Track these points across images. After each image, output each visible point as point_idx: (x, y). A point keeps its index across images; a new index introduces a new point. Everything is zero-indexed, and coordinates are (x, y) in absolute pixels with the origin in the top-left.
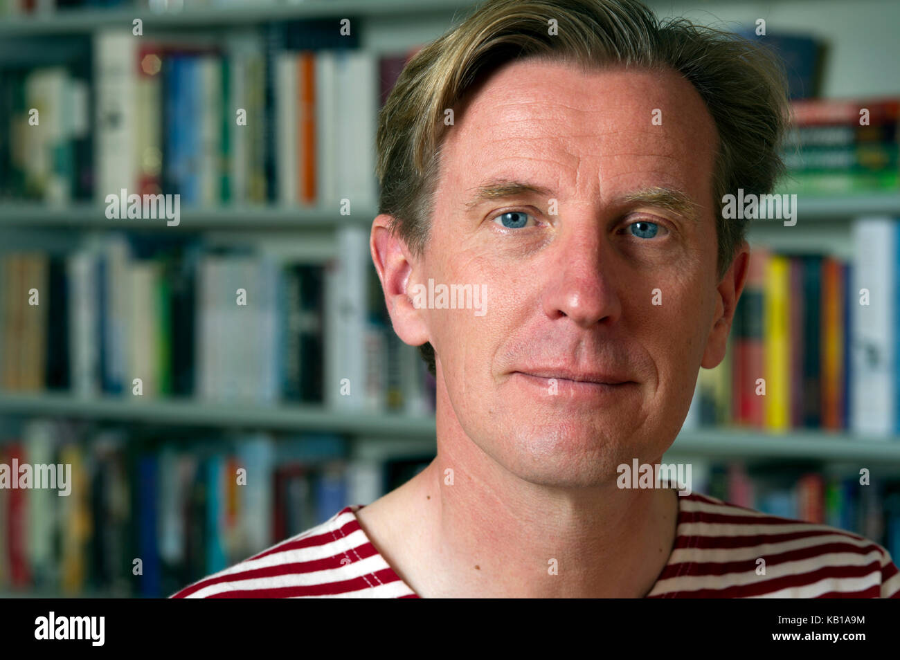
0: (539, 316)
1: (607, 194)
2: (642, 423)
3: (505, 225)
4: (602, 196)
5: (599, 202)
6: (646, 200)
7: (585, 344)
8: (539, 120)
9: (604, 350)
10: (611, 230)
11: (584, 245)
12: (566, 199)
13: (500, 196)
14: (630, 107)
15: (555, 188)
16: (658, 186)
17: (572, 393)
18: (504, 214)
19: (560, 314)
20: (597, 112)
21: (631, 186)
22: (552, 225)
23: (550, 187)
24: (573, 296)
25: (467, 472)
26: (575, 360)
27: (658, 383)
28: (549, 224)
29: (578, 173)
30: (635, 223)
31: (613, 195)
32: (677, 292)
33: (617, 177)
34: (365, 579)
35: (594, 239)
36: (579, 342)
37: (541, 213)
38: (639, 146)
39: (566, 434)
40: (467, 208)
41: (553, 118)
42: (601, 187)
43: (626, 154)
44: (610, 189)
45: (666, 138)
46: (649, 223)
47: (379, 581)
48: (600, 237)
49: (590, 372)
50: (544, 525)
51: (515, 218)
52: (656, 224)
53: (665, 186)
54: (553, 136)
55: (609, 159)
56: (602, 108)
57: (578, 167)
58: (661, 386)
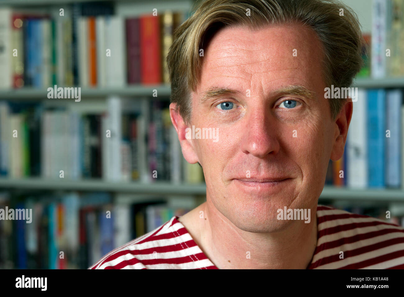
0: (240, 153)
1: (267, 91)
2: (296, 197)
3: (223, 109)
4: (264, 92)
5: (263, 95)
6: (286, 92)
7: (262, 165)
8: (231, 57)
9: (272, 166)
15: (241, 90)
16: (291, 84)
17: (259, 188)
18: (222, 103)
19: (247, 152)
20: (259, 50)
21: (278, 86)
22: (244, 107)
23: (239, 90)
26: (258, 172)
27: (303, 177)
28: (242, 107)
29: (251, 82)
31: (270, 91)
32: (308, 132)
33: (270, 82)
36: (259, 164)
37: (238, 101)
38: (280, 66)
39: (257, 208)
42: (263, 88)
43: (274, 70)
44: (268, 89)
49: (266, 178)
51: (227, 105)
53: (295, 85)
54: (238, 64)
55: (266, 74)
56: (261, 48)
57: (251, 79)
58: (305, 178)
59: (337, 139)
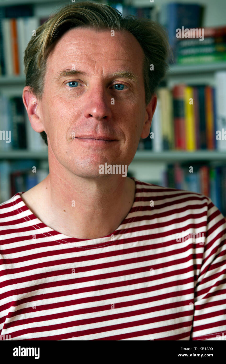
0: (83, 117)
1: (106, 73)
2: (120, 155)
3: (70, 86)
4: (104, 74)
5: (103, 76)
6: (119, 75)
7: (99, 127)
8: (81, 49)
9: (106, 128)
10: (107, 87)
11: (98, 91)
12: (91, 76)
13: (68, 75)
14: (113, 43)
16: (124, 70)
17: (95, 144)
18: (70, 82)
19: (90, 116)
20: (101, 45)
21: (114, 70)
22: (87, 86)
23: (86, 72)
24: (94, 109)
25: (60, 177)
26: (96, 132)
27: (125, 140)
28: (85, 85)
29: (95, 66)
30: (116, 85)
31: (108, 74)
32: (131, 108)
33: (109, 68)
34: (25, 218)
35: (101, 89)
36: (97, 125)
37: (82, 81)
38: (117, 57)
39: (93, 158)
40: (56, 80)
41: (86, 47)
42: (103, 71)
43: (112, 59)
45: (126, 54)
46: (121, 84)
47: (30, 219)
48: (103, 88)
49: (101, 136)
50: (87, 193)
51: (73, 84)
52: (123, 85)
53: (126, 70)
54: (86, 54)
55: (106, 61)
56: (103, 43)
57: (95, 64)
58: (126, 142)
59: (146, 123)
